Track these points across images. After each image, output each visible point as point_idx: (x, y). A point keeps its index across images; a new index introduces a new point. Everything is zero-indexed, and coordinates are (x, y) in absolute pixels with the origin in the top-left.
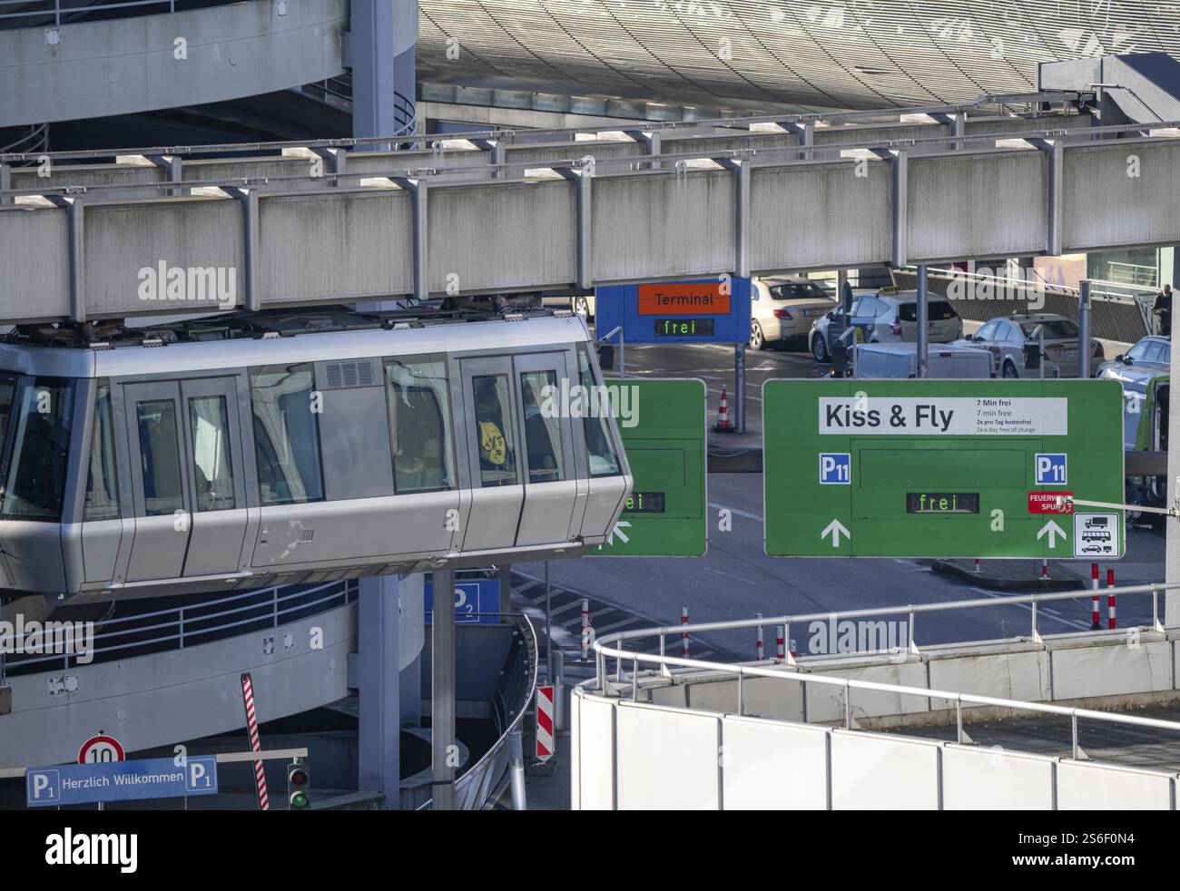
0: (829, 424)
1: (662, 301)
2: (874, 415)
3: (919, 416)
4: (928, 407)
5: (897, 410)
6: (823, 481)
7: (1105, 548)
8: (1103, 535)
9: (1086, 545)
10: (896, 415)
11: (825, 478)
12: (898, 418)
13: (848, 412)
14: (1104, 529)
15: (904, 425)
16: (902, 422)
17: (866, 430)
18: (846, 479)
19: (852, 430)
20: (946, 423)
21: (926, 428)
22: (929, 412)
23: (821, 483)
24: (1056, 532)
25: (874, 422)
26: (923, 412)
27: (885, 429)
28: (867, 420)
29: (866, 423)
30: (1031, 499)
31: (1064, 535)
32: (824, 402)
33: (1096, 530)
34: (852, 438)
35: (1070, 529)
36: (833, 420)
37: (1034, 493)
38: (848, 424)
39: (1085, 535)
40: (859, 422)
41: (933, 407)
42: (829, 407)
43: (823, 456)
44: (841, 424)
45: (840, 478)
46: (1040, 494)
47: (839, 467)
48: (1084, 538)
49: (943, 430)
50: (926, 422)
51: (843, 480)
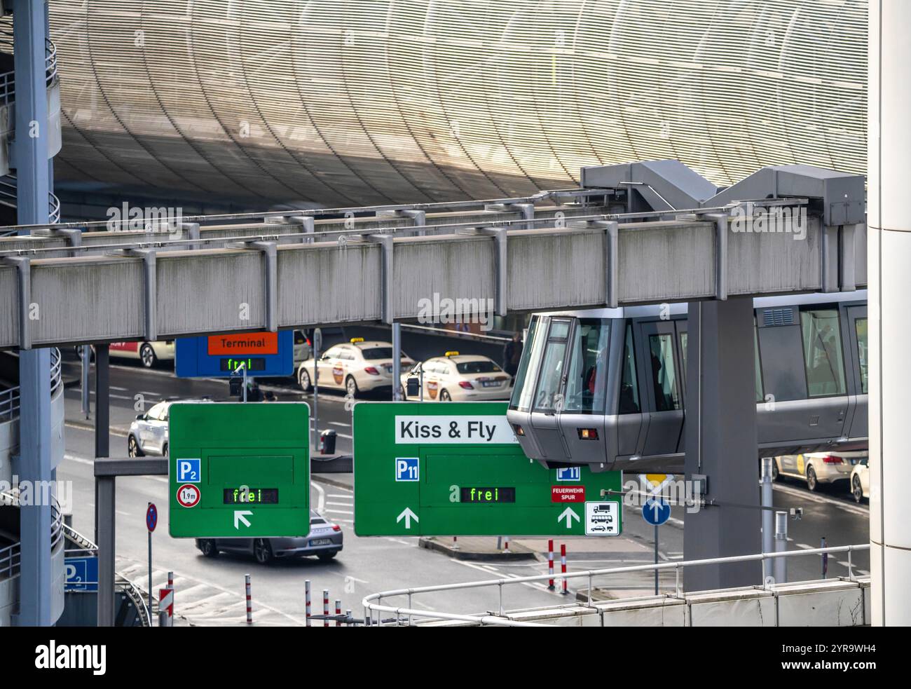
0: (403, 436)
1: (226, 344)
2: (436, 429)
3: (470, 430)
4: (477, 423)
5: (454, 425)
6: (398, 479)
7: (608, 528)
8: (606, 518)
9: (594, 525)
10: (453, 429)
11: (400, 477)
12: (455, 432)
13: (417, 427)
14: (607, 514)
15: (459, 436)
16: (457, 434)
17: (431, 440)
18: (416, 477)
19: (420, 440)
20: (491, 435)
21: (476, 439)
22: (477, 426)
23: (397, 480)
24: (572, 516)
25: (437, 434)
26: (473, 426)
27: (445, 439)
28: (432, 432)
29: (431, 435)
30: (554, 491)
31: (578, 518)
32: (399, 419)
33: (602, 514)
34: (420, 446)
35: (582, 513)
36: (406, 433)
37: (556, 487)
38: (417, 436)
39: (594, 518)
40: (425, 434)
41: (481, 423)
42: (403, 423)
43: (398, 460)
44: (411, 436)
45: (411, 477)
46: (561, 488)
47: (410, 468)
48: (593, 521)
49: (488, 440)
50: (475, 434)
51: (413, 478)
